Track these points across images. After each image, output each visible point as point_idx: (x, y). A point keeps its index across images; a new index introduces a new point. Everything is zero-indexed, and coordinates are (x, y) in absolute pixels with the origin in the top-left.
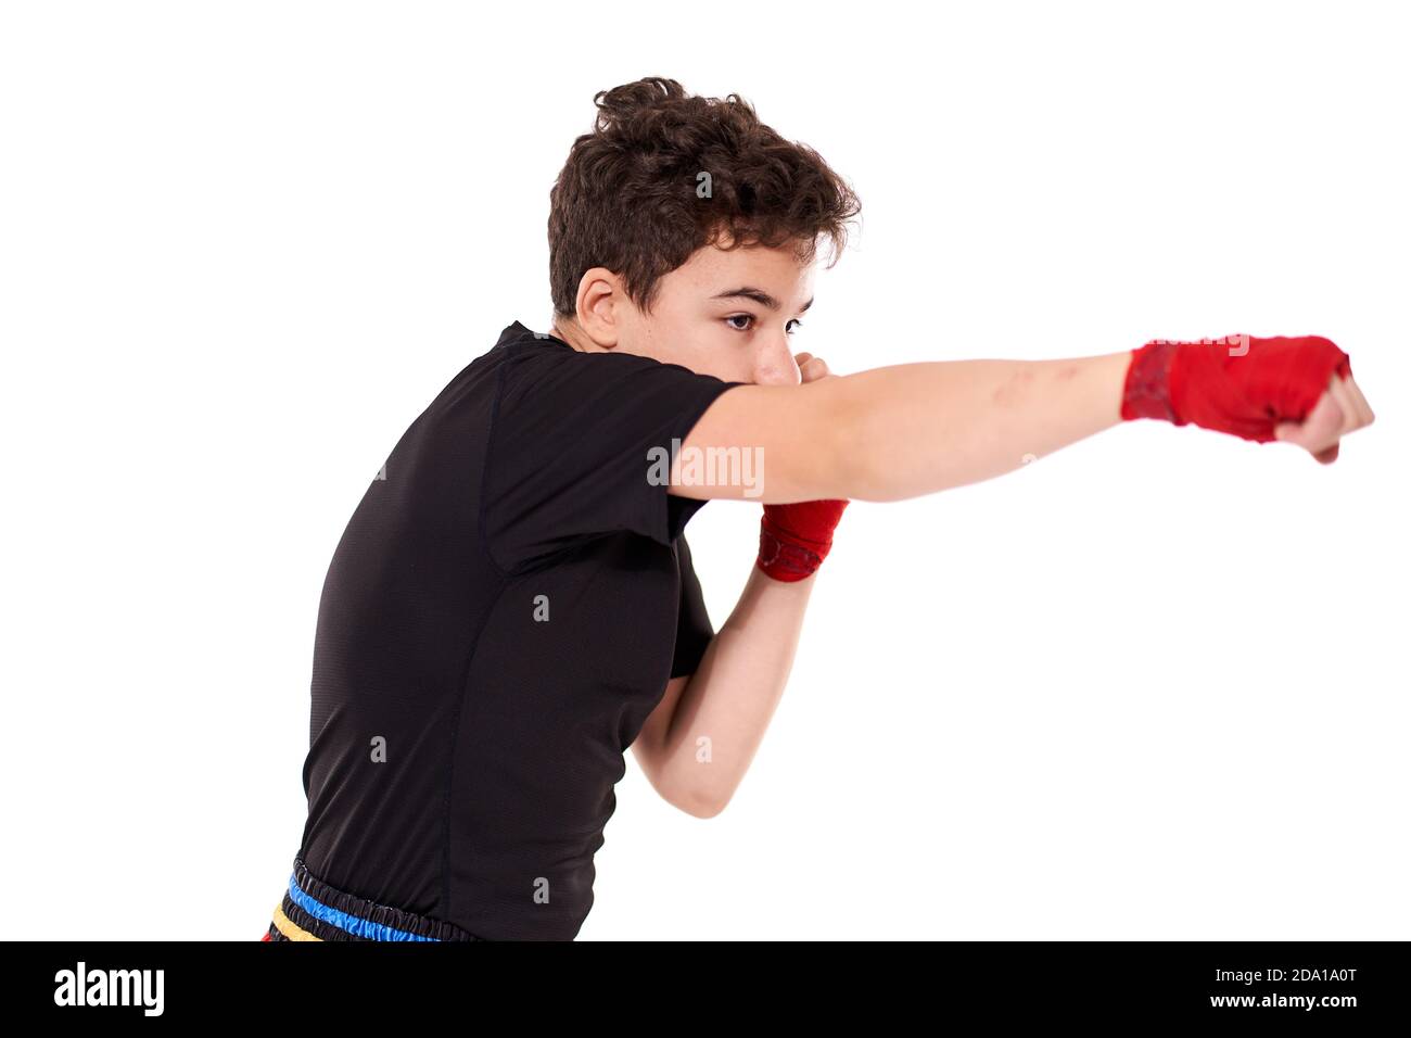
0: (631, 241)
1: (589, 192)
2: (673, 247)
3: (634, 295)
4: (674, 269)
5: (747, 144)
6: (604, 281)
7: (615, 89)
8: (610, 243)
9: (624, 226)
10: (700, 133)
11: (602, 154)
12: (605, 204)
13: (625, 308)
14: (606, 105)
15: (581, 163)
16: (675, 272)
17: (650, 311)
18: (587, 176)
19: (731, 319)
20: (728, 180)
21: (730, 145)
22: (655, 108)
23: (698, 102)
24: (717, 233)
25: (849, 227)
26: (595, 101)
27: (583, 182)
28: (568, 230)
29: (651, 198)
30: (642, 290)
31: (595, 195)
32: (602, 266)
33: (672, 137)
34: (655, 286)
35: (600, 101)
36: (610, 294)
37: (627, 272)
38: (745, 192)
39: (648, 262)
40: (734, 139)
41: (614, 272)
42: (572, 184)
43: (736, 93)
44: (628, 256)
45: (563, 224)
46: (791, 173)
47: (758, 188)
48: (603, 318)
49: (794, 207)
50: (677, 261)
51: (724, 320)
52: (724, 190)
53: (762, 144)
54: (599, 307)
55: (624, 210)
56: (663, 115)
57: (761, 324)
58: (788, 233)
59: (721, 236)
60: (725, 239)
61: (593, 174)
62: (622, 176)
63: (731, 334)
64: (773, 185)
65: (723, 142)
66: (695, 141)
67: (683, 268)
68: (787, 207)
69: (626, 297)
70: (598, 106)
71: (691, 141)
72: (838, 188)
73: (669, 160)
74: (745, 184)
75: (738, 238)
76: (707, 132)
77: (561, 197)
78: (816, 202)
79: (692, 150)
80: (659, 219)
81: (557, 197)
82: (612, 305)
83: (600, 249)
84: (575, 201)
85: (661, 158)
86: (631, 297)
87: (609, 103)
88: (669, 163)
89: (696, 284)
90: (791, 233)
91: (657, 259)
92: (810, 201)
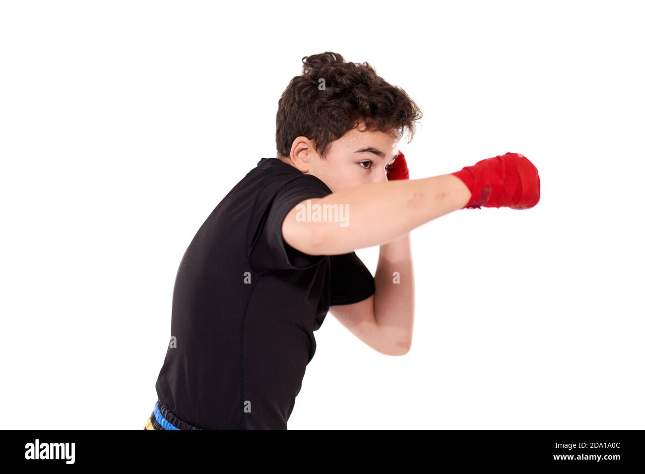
0: (318, 126)
1: (300, 102)
2: (338, 130)
3: (318, 150)
4: (337, 139)
5: (374, 85)
6: (304, 142)
7: (312, 56)
8: (308, 126)
9: (315, 118)
10: (353, 79)
11: (306, 86)
12: (307, 108)
13: (314, 155)
14: (308, 63)
15: (296, 89)
16: (338, 140)
17: (325, 158)
18: (299, 95)
19: (362, 163)
20: (366, 100)
21: (366, 85)
22: (331, 66)
23: (351, 65)
24: (358, 124)
25: (417, 124)
26: (303, 60)
27: (297, 98)
28: (288, 119)
29: (328, 107)
30: (322, 148)
31: (302, 104)
32: (303, 136)
33: (340, 80)
34: (328, 147)
35: (305, 61)
36: (306, 149)
37: (316, 139)
38: (373, 106)
39: (326, 135)
40: (369, 82)
41: (309, 139)
42: (290, 98)
43: (367, 62)
44: (317, 132)
45: (285, 116)
46: (394, 99)
47: (379, 105)
48: (302, 160)
49: (395, 114)
50: (339, 135)
51: (359, 163)
52: (364, 104)
53: (380, 85)
54: (301, 155)
55: (316, 112)
56: (336, 70)
57: (375, 166)
58: (391, 126)
59: (360, 125)
60: (362, 126)
61: (302, 94)
62: (316, 96)
63: (361, 169)
64: (386, 104)
65: (363, 83)
66: (350, 82)
67: (342, 139)
68: (392, 114)
69: (314, 151)
70: (304, 63)
71: (348, 82)
72: (413, 106)
73: (338, 90)
74: (373, 103)
75: (368, 127)
76: (355, 78)
77: (285, 104)
78: (405, 112)
79: (349, 86)
80: (331, 116)
81: (283, 103)
82: (307, 154)
83: (303, 128)
84: (292, 105)
85: (334, 89)
86: (317, 151)
87: (309, 62)
88: (337, 92)
89: (347, 146)
90: (393, 126)
91: (330, 134)
92: (402, 112)
